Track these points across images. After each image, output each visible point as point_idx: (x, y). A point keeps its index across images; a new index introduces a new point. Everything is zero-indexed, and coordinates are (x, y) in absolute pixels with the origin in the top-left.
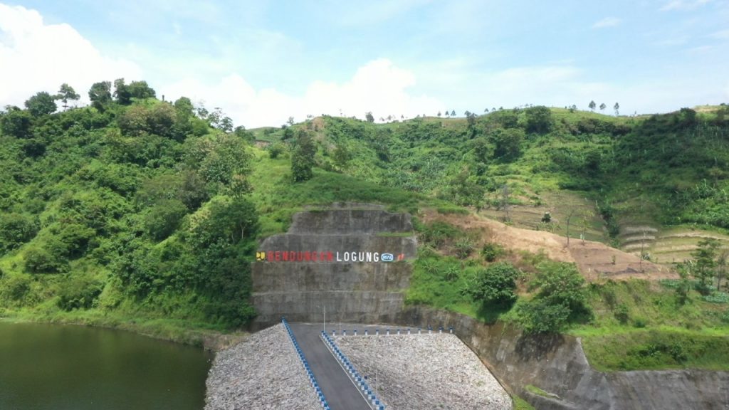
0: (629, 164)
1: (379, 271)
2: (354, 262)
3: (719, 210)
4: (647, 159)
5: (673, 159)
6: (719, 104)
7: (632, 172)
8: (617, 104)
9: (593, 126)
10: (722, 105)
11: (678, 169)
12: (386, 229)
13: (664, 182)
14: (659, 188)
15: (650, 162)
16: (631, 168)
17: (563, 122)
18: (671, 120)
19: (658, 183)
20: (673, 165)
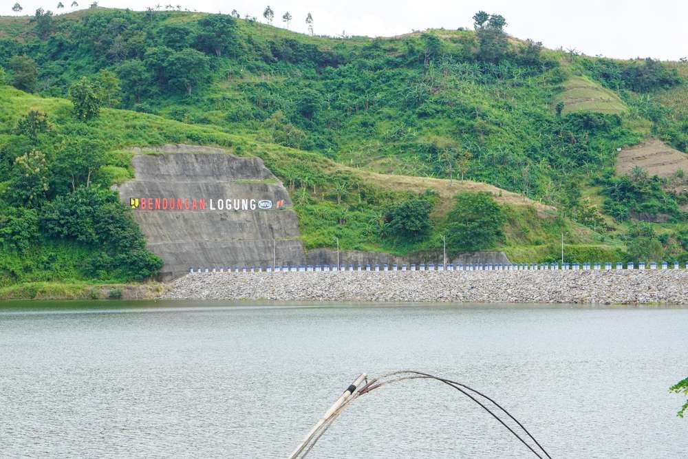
0: (354, 112)
1: (259, 219)
2: (229, 211)
3: (490, 174)
4: (381, 104)
5: (423, 106)
6: (456, 29)
7: (364, 124)
8: (310, 16)
9: (290, 50)
10: (460, 29)
11: (430, 121)
12: (240, 176)
13: (416, 138)
14: (411, 146)
15: (386, 110)
16: (359, 118)
17: (250, 41)
18: (402, 49)
19: (408, 140)
20: (423, 115)
